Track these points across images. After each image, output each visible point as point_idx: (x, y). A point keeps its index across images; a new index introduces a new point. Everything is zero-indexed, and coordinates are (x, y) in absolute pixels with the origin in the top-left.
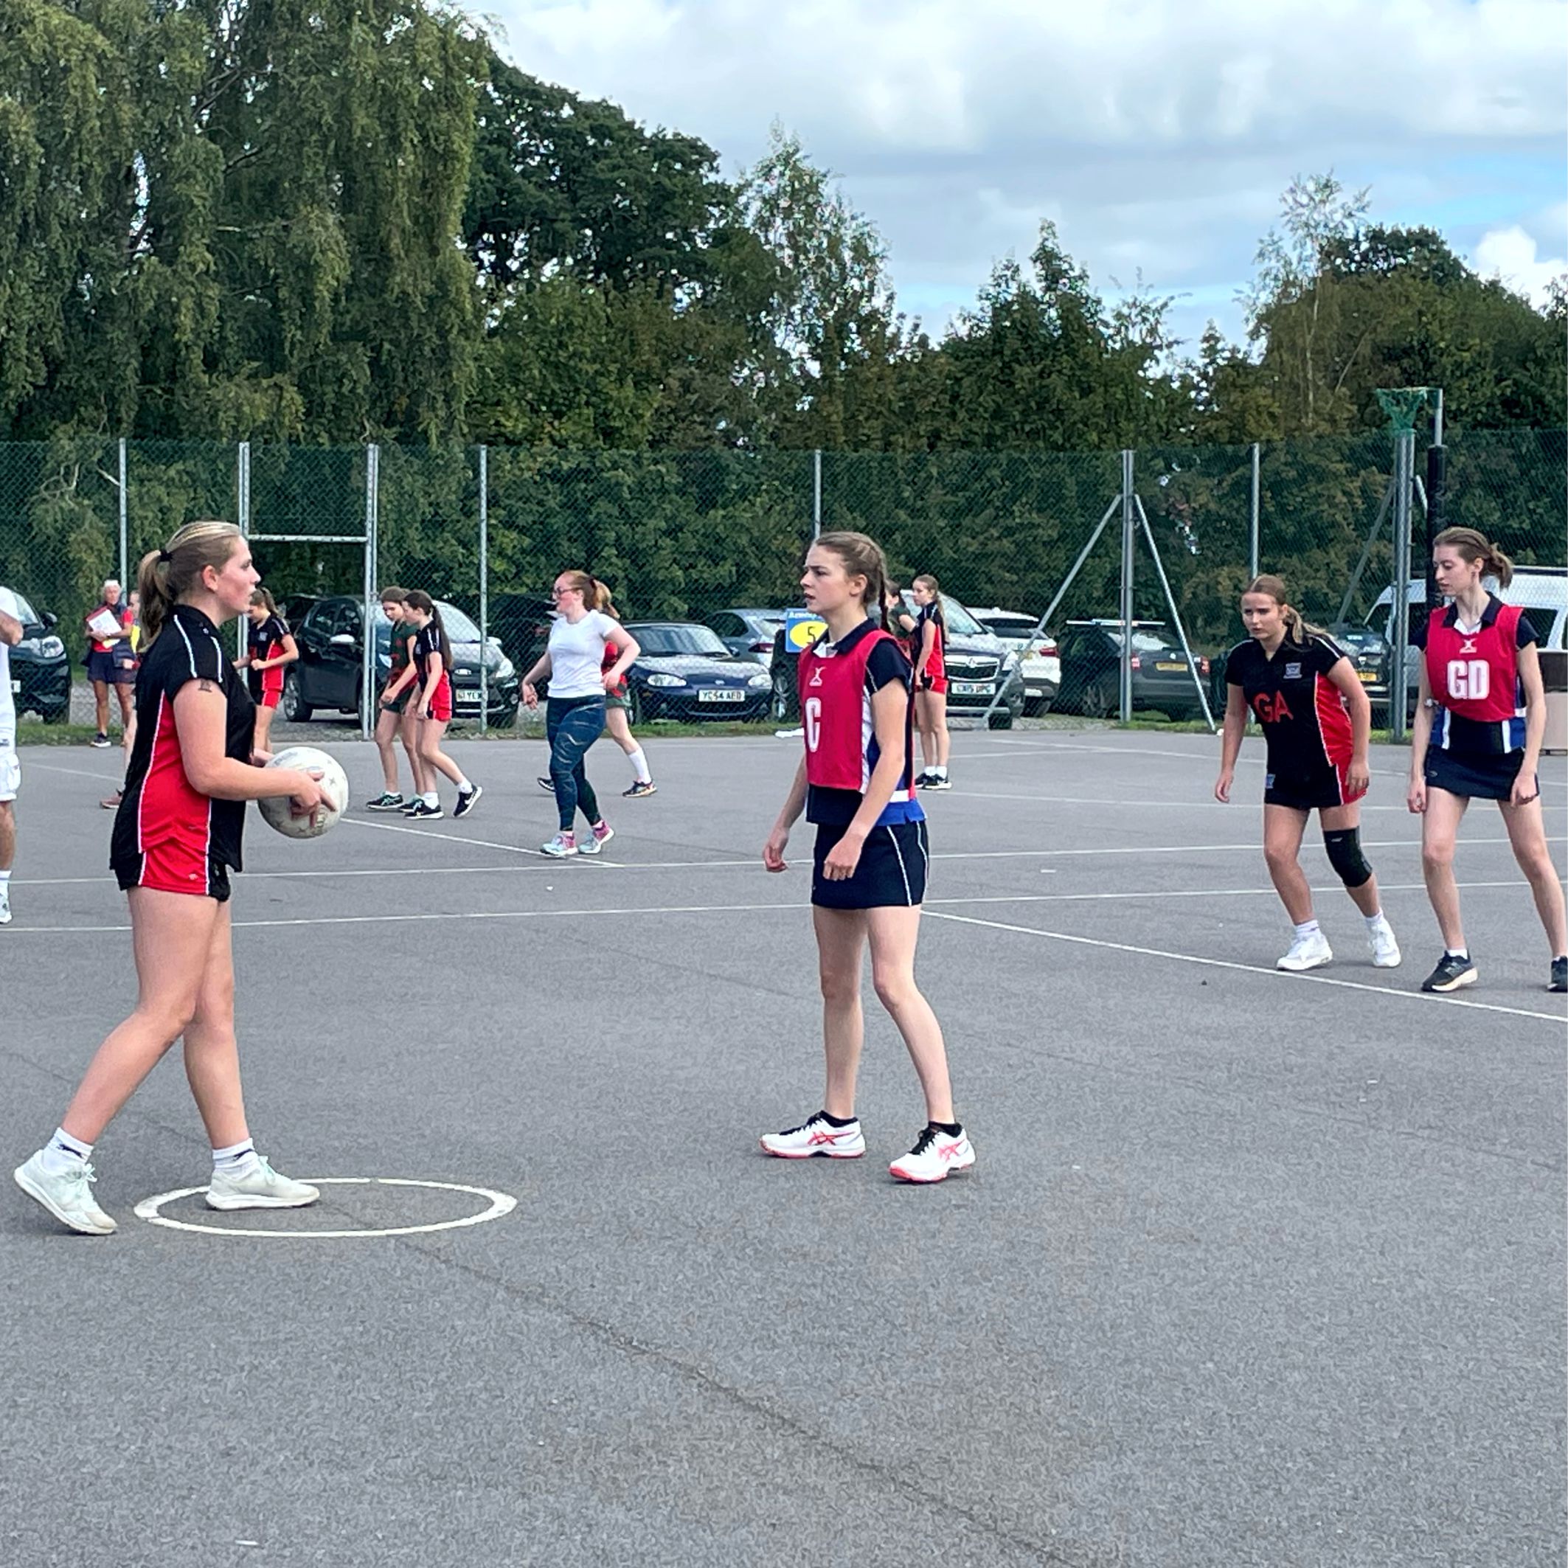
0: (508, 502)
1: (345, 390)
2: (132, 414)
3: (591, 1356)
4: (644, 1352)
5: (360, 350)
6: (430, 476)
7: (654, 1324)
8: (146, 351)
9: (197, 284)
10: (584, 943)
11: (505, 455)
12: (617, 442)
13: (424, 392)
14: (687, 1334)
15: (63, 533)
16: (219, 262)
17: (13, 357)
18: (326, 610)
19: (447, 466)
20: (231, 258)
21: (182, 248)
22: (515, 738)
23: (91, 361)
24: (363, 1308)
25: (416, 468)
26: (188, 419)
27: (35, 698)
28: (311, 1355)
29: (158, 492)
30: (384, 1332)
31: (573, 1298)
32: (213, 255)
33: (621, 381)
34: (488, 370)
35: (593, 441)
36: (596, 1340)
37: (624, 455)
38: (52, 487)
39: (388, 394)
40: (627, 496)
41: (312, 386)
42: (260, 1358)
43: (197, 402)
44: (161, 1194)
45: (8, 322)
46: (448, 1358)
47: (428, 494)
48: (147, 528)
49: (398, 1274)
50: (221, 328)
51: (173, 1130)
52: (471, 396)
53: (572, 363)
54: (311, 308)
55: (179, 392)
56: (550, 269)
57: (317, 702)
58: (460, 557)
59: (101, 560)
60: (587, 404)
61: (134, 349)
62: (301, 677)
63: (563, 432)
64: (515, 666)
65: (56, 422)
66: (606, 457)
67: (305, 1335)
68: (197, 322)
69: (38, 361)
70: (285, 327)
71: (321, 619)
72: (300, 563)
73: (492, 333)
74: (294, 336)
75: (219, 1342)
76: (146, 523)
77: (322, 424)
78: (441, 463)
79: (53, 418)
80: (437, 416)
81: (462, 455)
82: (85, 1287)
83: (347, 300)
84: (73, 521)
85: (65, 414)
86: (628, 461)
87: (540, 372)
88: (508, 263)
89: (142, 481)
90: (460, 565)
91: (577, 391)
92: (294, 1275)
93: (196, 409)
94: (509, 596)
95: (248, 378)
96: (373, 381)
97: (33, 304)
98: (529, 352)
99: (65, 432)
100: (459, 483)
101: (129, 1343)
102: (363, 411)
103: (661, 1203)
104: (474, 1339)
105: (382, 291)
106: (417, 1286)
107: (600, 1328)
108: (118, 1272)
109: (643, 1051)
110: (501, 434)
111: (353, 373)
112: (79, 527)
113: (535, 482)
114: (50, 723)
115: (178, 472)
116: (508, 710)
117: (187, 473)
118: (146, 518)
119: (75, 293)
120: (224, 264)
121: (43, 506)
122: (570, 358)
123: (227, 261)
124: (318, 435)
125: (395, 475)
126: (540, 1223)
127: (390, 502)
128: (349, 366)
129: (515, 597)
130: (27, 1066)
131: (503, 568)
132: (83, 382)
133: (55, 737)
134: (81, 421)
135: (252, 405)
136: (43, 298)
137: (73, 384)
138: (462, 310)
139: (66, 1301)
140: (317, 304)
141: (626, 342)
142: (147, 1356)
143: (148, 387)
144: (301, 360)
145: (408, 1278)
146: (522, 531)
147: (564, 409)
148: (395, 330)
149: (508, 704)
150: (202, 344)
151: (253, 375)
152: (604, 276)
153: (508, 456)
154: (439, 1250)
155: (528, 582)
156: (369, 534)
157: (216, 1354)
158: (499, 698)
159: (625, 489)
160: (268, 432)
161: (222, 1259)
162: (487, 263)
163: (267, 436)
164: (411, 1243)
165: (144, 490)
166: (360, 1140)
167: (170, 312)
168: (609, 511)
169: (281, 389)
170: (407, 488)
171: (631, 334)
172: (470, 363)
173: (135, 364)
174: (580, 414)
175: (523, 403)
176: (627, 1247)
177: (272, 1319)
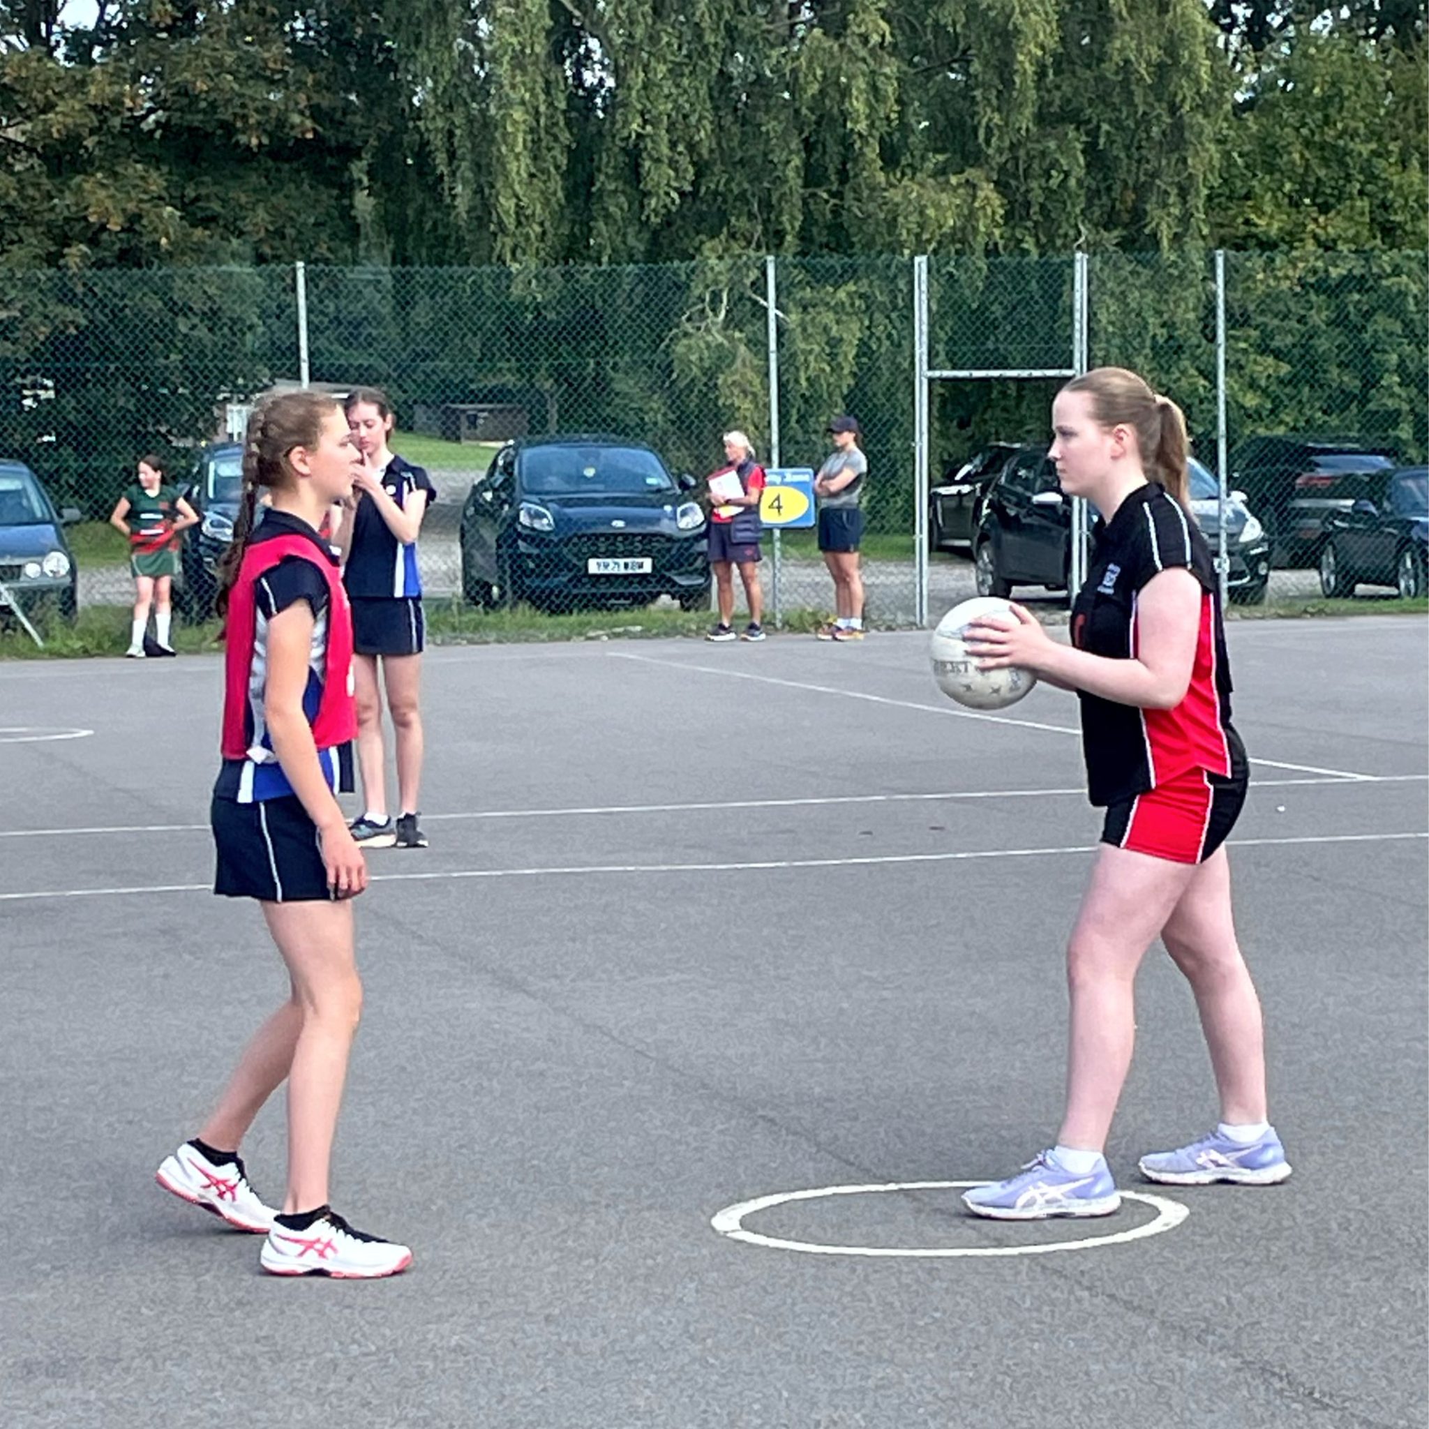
0: (1260, 319)
1: (1054, 183)
2: (797, 224)
3: (1258, 1412)
4: (1326, 1407)
5: (1071, 134)
6: (1162, 291)
7: (1344, 1370)
8: (808, 146)
9: (870, 60)
10: (1316, 879)
11: (1256, 261)
12: (1398, 241)
13: (1152, 184)
14: (1384, 1383)
15: (710, 374)
16: (897, 32)
17: (651, 157)
18: (1028, 460)
19: (1181, 277)
20: (912, 27)
21: (851, 16)
22: (1262, 618)
23: (741, 160)
24: (977, 1348)
25: (1143, 279)
26: (860, 229)
27: (669, 580)
28: (904, 1408)
29: (826, 320)
30: (1000, 1378)
31: (1244, 1336)
32: (889, 22)
33: (1404, 164)
34: (1235, 155)
35: (1368, 240)
36: (1267, 1389)
37: (1408, 257)
38: (696, 317)
39: (1109, 189)
40: (1412, 308)
41: (1013, 183)
42: (841, 1411)
43: (871, 207)
44: (747, 1200)
45: (642, 115)
46: (1076, 1413)
47: (1159, 313)
48: (812, 365)
49: (1028, 1304)
50: (901, 114)
51: (772, 1121)
52: (1212, 188)
53: (1341, 143)
54: (1008, 83)
55: (849, 195)
56: (1321, 24)
57: (1015, 577)
58: (1201, 390)
59: (757, 406)
60: (1361, 193)
61: (795, 144)
62: (998, 546)
63: (1330, 229)
64: (1263, 526)
65: (703, 237)
66: (1386, 260)
67: (901, 1383)
68: (871, 107)
69: (684, 161)
70: (979, 109)
71: (1022, 473)
72: (1003, 403)
73: (1239, 108)
74: (990, 120)
75: (794, 1390)
76: (811, 358)
77: (1026, 228)
78: (1176, 273)
79: (698, 233)
80: (1169, 215)
81: (1201, 263)
82: (639, 1319)
83: (1055, 74)
84: (723, 359)
85: (711, 228)
86: (1414, 265)
87: (1302, 156)
88: (1268, 18)
89: (805, 308)
90: (1201, 402)
91: (1348, 178)
92: (897, 1304)
93: (869, 216)
94: (1263, 439)
95: (934, 175)
96: (1088, 173)
97: (674, 90)
98: (1287, 130)
99: (713, 250)
100: (1199, 299)
101: (682, 1391)
102: (1078, 210)
103: (1373, 1213)
104: (1112, 1388)
105: (1100, 60)
106: (1048, 1320)
107: (1274, 1374)
108: (681, 1300)
109: (1373, 1018)
110: (1254, 236)
111: (1063, 161)
112: (729, 366)
113: (1296, 295)
114: (688, 610)
115: (849, 294)
116: (1255, 582)
117: (861, 296)
118: (811, 352)
119: (724, 76)
120: (904, 33)
121: (685, 341)
122: (1340, 137)
123: (907, 28)
124: (1021, 241)
125: (1117, 290)
126: (1215, 1239)
127: (1112, 323)
128: (1058, 156)
129: (1271, 440)
130: (606, 1039)
131: (1254, 403)
132: (733, 185)
133: (694, 627)
134: (732, 236)
135: (937, 206)
136: (686, 82)
137: (721, 188)
138: (1198, 81)
139: (612, 1337)
140: (1017, 79)
141: (1411, 114)
142: (703, 1407)
143: (810, 190)
144: (1000, 151)
145: (1039, 1310)
146: (1278, 355)
147: (1332, 200)
148: (1116, 109)
149: (1255, 575)
150: (877, 134)
151: (941, 171)
152: (1390, 30)
153: (1260, 262)
154: (1082, 1273)
155: (1288, 419)
156: (1077, 365)
157: (788, 1406)
158: (1244, 567)
159: (1411, 300)
160: (960, 241)
161: (810, 1283)
162: (1241, 20)
163: (959, 246)
164: (1049, 1265)
165: (808, 318)
166: (1004, 1133)
167: (838, 97)
168: (1389, 328)
169: (974, 187)
170: (1133, 305)
171: (1416, 103)
172: (1212, 147)
173: (796, 161)
174: (1352, 208)
175: (1279, 194)
176: (1322, 1271)
177: (864, 1361)
